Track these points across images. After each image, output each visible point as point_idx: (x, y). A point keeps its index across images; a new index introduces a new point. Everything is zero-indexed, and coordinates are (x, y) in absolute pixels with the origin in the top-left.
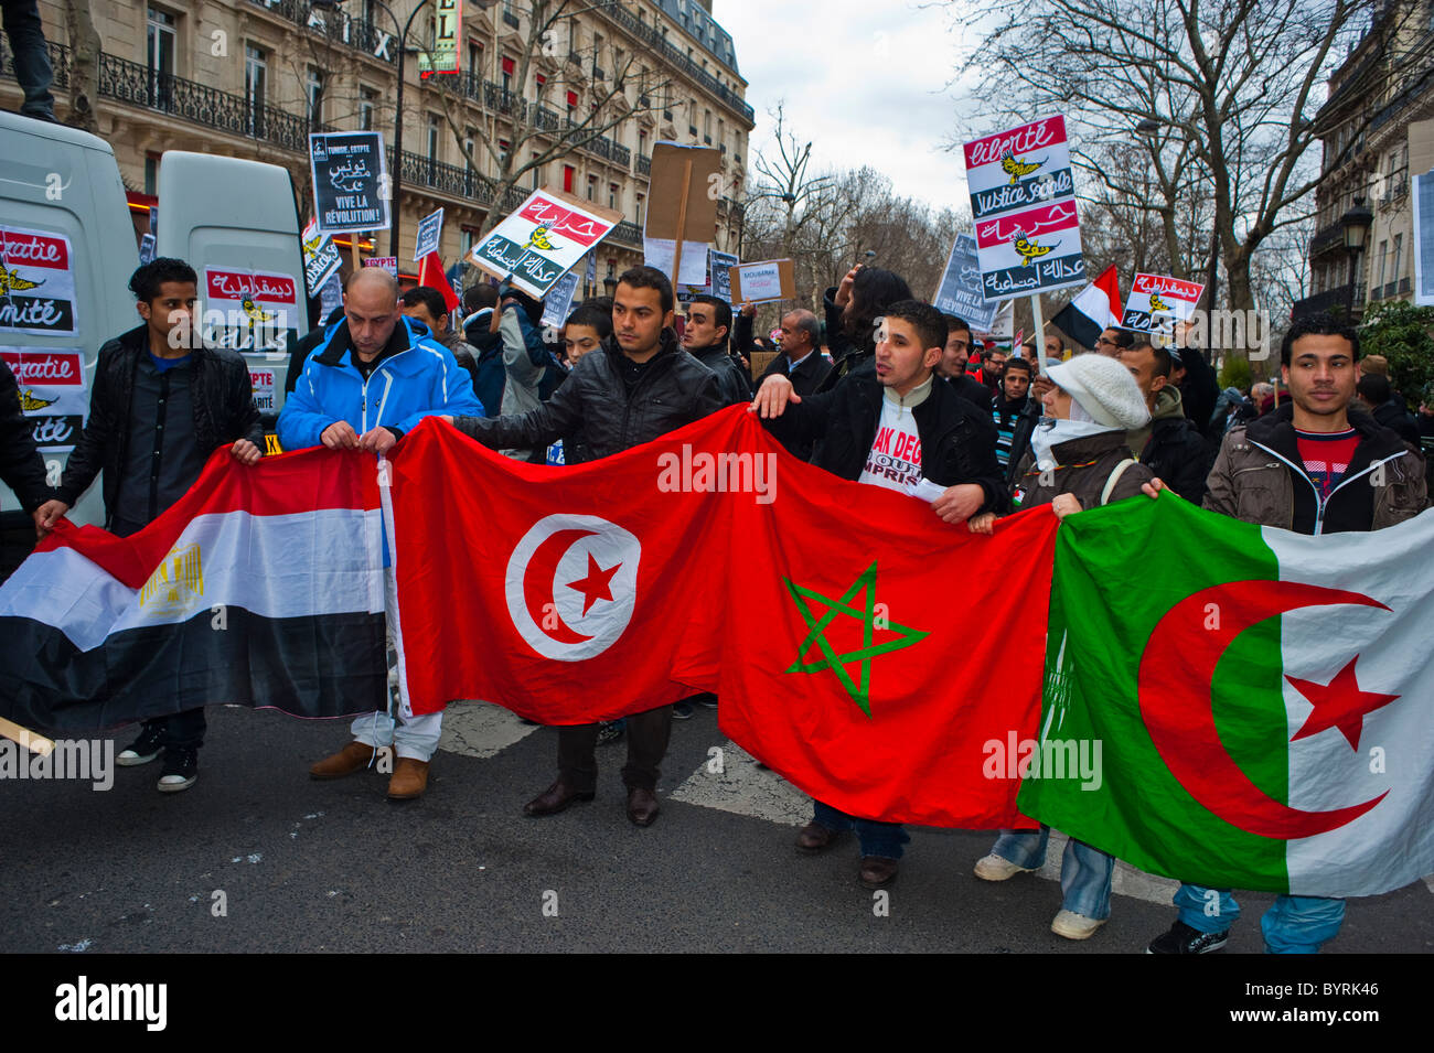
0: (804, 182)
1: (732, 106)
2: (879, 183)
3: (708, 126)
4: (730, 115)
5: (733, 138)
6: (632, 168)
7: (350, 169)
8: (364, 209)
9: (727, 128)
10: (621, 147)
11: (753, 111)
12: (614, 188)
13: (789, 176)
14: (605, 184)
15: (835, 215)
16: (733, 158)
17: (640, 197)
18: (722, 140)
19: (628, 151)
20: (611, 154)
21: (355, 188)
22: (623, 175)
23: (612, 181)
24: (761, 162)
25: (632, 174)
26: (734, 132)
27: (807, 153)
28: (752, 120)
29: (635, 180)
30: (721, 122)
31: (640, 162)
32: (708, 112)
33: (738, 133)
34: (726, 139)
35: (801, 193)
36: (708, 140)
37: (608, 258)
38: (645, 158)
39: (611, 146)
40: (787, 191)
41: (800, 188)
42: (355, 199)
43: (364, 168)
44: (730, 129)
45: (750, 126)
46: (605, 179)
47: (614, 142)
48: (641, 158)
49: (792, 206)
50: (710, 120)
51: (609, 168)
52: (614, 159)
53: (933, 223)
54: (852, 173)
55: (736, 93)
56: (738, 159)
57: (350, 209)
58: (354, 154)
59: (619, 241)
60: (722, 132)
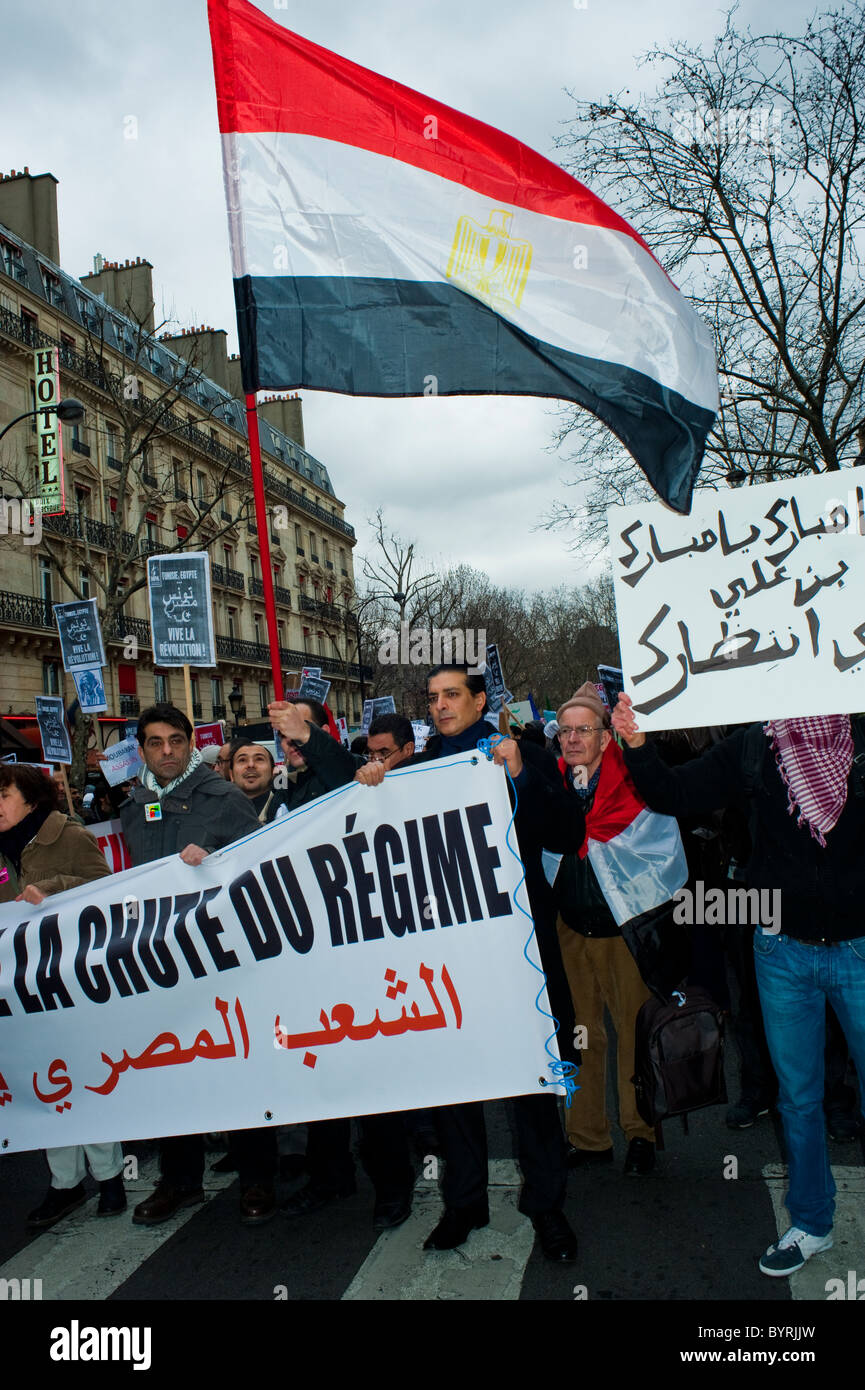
0: (412, 581)
1: (333, 526)
2: (476, 578)
3: (313, 546)
4: (333, 535)
5: (338, 555)
6: (247, 591)
7: (180, 598)
8: (192, 642)
9: (331, 546)
10: (234, 573)
11: (353, 529)
12: (232, 611)
13: (396, 577)
14: (222, 608)
15: (442, 609)
16: (340, 573)
17: (257, 617)
18: (328, 558)
19: (241, 575)
20: (225, 580)
21: (184, 619)
22: (239, 598)
23: (229, 605)
24: (368, 568)
25: (247, 597)
26: (338, 550)
27: (410, 555)
28: (353, 536)
29: (251, 601)
30: (325, 541)
31: (254, 584)
32: (312, 534)
33: (342, 550)
34: (332, 556)
35: (410, 592)
36: (315, 559)
37: (234, 677)
38: (258, 580)
39: (225, 573)
40: (396, 591)
41: (408, 588)
42: (184, 632)
43: (191, 597)
44: (334, 546)
45: (352, 543)
46: (222, 602)
47: (227, 568)
48: (254, 580)
49: (403, 606)
50: (315, 540)
51: (225, 593)
52: (228, 584)
53: (528, 610)
54: (451, 573)
55: (336, 514)
56: (345, 573)
57: (179, 642)
58: (183, 580)
59: (242, 660)
60: (327, 550)
